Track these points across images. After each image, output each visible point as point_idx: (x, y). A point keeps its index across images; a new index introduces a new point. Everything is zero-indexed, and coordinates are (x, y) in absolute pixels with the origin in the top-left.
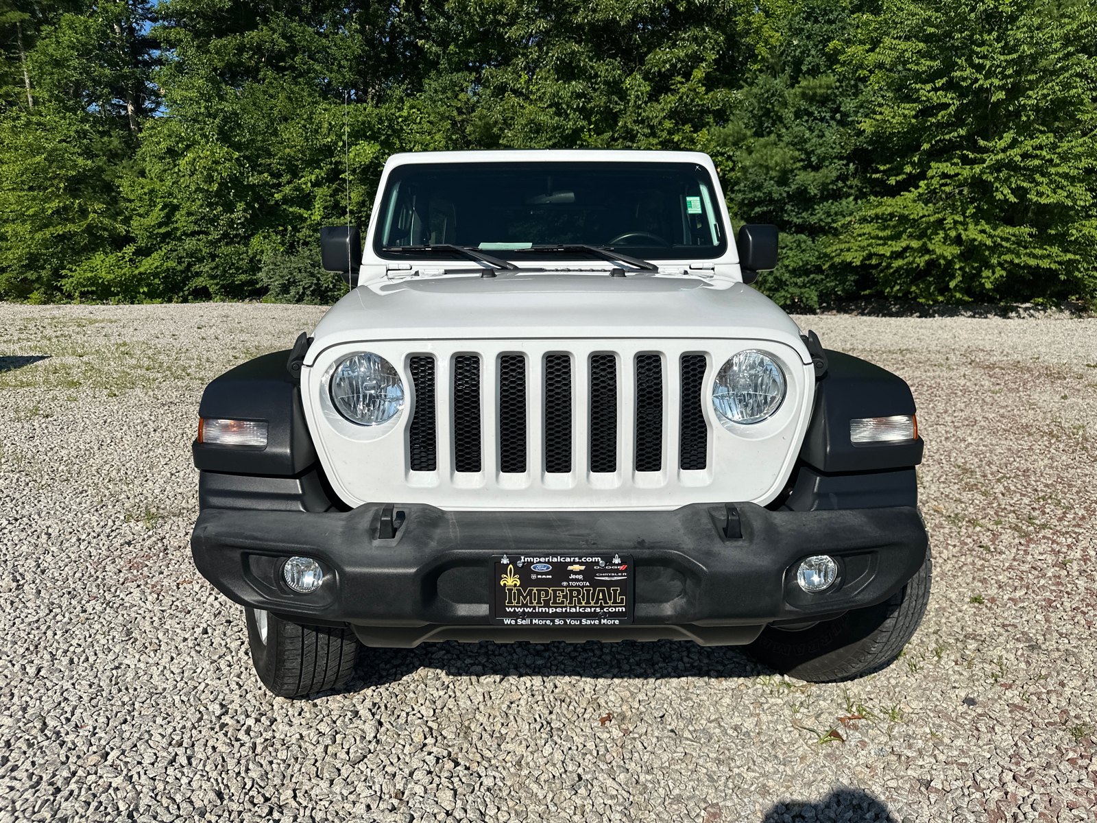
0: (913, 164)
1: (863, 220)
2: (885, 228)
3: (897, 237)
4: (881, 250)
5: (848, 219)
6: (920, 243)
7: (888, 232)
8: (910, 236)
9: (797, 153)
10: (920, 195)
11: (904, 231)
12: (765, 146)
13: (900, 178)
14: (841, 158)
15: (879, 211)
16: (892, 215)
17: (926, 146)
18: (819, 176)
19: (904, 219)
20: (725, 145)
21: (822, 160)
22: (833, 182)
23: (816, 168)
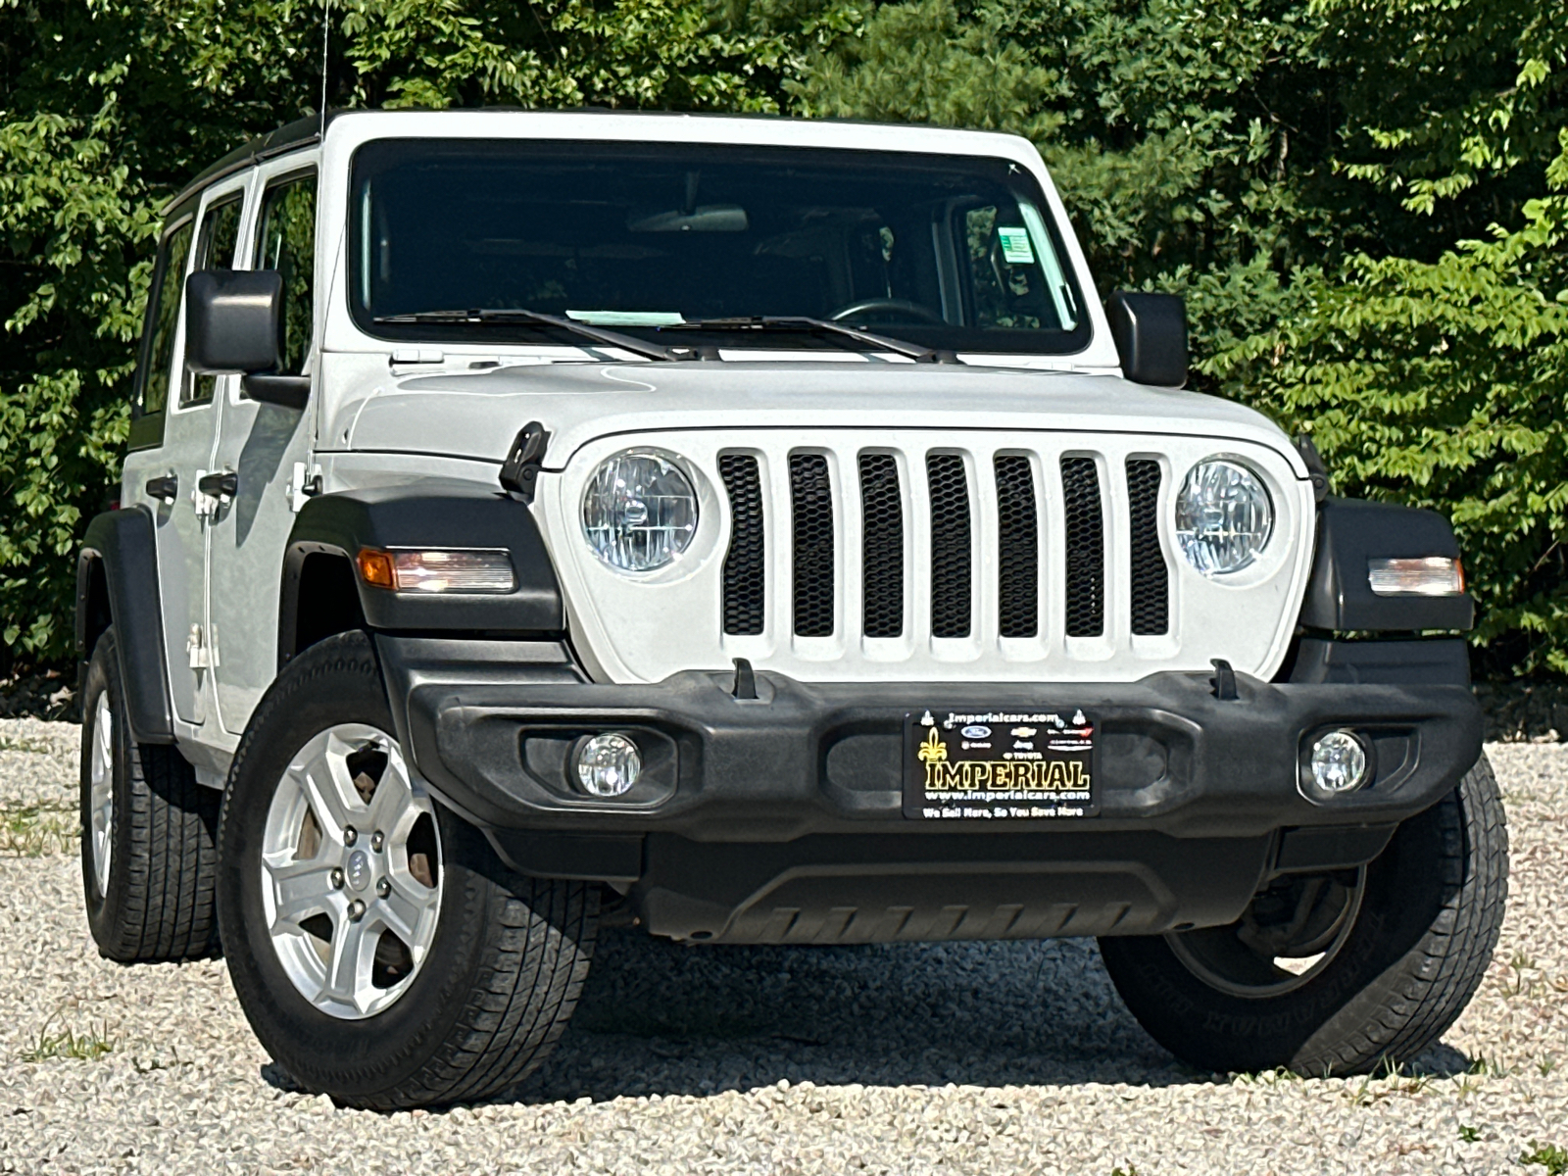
0: (1494, 137)
1: (1317, 349)
2: (1405, 383)
3: (1451, 415)
4: (1394, 463)
5: (1259, 343)
6: (1541, 438)
7: (1417, 400)
8: (1502, 411)
9: (1040, 75)
10: (1532, 253)
11: (1478, 396)
12: (906, 39)
13: (1447, 187)
14: (1216, 101)
15: (1380, 313)
16: (1428, 333)
17: (1534, 71)
18: (1135, 165)
19: (1472, 348)
20: (743, 27)
21: (1142, 104)
22: (1188, 197)
23: (1121, 138)
